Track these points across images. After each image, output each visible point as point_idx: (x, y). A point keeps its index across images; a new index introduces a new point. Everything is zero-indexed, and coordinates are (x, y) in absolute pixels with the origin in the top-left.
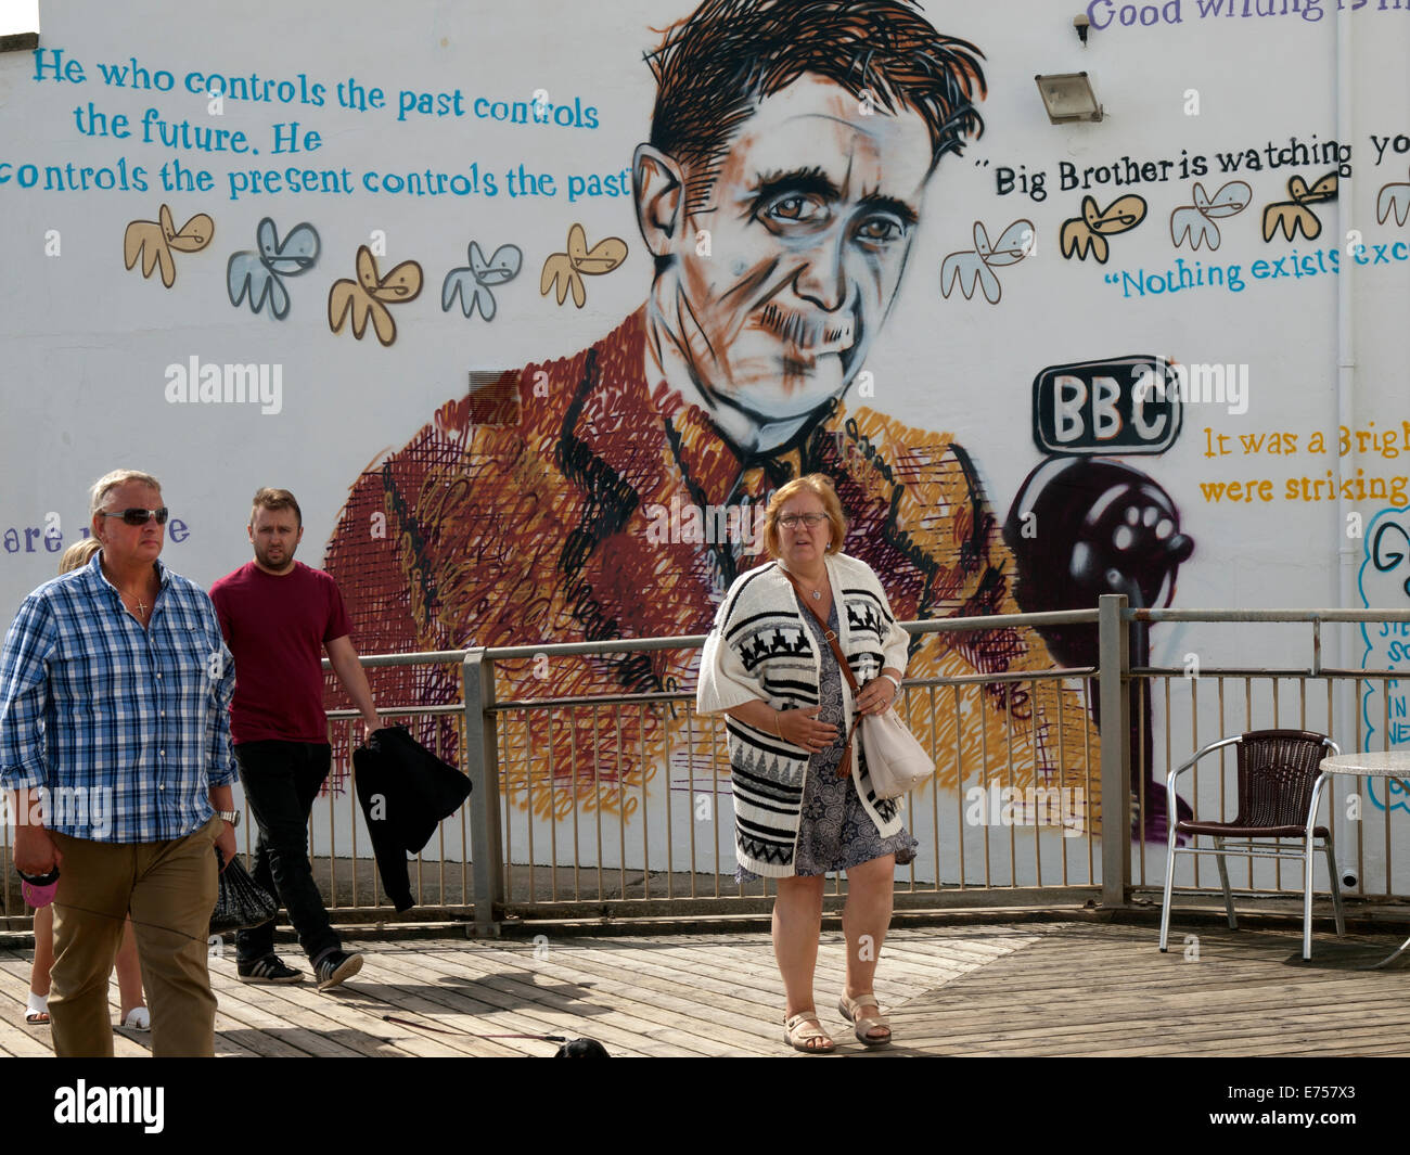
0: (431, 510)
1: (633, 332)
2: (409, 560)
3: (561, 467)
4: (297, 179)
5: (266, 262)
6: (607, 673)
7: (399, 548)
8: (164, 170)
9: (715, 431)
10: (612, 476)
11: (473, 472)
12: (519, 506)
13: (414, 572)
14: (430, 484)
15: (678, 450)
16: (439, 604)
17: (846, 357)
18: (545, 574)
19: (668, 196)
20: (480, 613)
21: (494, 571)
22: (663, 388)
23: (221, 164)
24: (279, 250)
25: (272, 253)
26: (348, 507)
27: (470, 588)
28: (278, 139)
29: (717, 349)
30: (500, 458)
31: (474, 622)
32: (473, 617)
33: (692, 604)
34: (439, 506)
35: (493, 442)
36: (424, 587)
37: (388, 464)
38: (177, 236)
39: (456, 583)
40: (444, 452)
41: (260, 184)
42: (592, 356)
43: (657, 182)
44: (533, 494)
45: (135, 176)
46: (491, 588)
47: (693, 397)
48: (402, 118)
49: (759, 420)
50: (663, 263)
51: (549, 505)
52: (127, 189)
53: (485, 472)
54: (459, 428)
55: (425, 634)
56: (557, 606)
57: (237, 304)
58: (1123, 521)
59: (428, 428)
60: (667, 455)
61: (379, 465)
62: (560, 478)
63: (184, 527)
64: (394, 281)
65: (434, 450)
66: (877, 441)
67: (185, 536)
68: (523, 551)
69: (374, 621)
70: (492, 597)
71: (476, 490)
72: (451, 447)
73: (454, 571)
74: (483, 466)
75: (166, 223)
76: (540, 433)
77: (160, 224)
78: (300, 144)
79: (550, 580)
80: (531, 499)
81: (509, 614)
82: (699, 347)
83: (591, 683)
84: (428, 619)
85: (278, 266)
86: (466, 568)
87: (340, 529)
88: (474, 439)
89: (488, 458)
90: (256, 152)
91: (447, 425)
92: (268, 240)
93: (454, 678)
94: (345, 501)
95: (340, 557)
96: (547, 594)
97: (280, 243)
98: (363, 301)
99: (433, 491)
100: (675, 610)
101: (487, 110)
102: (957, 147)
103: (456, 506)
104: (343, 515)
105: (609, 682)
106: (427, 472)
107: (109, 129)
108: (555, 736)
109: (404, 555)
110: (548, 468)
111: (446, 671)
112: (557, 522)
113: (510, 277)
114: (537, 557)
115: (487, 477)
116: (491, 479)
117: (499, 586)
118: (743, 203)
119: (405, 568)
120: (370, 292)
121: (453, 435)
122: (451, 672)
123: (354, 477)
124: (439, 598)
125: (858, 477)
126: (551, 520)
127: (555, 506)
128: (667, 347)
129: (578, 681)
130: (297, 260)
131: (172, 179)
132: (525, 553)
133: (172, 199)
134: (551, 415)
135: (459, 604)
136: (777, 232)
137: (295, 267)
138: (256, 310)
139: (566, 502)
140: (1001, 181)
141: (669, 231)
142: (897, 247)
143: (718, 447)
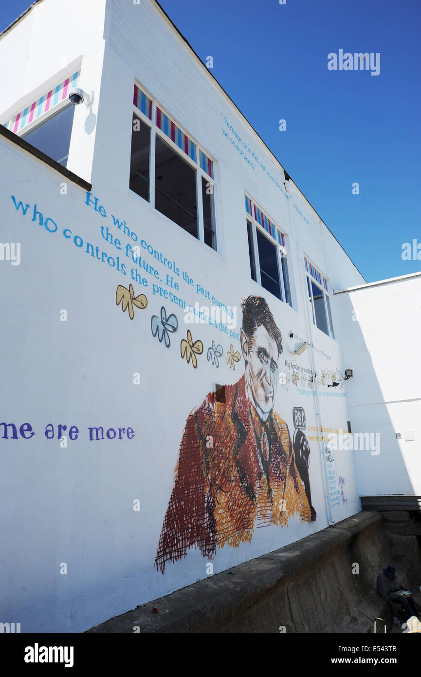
0: (206, 432)
1: (243, 379)
2: (202, 451)
3: (232, 420)
4: (172, 297)
5: (162, 323)
6: (244, 490)
7: (199, 446)
8: (132, 270)
9: (257, 415)
10: (241, 425)
11: (215, 419)
12: (225, 432)
13: (203, 455)
14: (206, 422)
15: (252, 418)
16: (209, 468)
17: (272, 397)
18: (231, 457)
19: (246, 344)
20: (219, 471)
21: (221, 456)
22: (249, 398)
23: (151, 279)
24: (167, 321)
25: (164, 321)
26: (186, 428)
27: (216, 462)
28: (167, 280)
29: (256, 391)
30: (221, 415)
31: (217, 475)
32: (217, 473)
33: (257, 466)
34: (208, 431)
35: (219, 409)
36: (206, 462)
37: (196, 412)
38: (135, 299)
39: (213, 460)
40: (209, 411)
41: (162, 293)
42: (237, 385)
43: (244, 341)
44: (227, 429)
45: (122, 267)
46: (220, 462)
47: (253, 403)
48: (197, 292)
49: (263, 412)
50: (246, 362)
51: (231, 433)
52: (119, 270)
53: (218, 420)
54: (212, 403)
55: (207, 480)
56: (234, 468)
57: (155, 336)
58: (303, 444)
59: (205, 401)
60: (250, 419)
61: (193, 413)
62: (232, 424)
63: (133, 432)
64: (196, 346)
65: (206, 409)
66: (278, 421)
67: (133, 436)
68: (226, 449)
69: (193, 476)
70: (221, 465)
71: (216, 425)
72: (210, 409)
73: (212, 455)
74: (218, 417)
75: (132, 293)
76: (228, 408)
77: (129, 291)
78: (173, 285)
79: (232, 459)
80: (227, 430)
81: (225, 471)
82: (253, 389)
83: (242, 495)
84: (207, 474)
85: (167, 326)
86: (214, 455)
87: (184, 437)
88: (215, 406)
89: (219, 415)
90: (161, 281)
91: (209, 401)
92: (164, 316)
93: (214, 497)
94: (185, 426)
95: (184, 449)
96: (231, 464)
97: (167, 318)
98: (189, 350)
99: (207, 424)
100: (254, 468)
101: (215, 301)
102: (280, 353)
103: (212, 431)
104: (184, 431)
105: (245, 494)
106: (205, 418)
107: (113, 242)
108: (235, 516)
109: (200, 449)
110: (230, 420)
111: (212, 495)
112: (232, 438)
113: (221, 355)
114: (229, 451)
115: (218, 421)
116: (219, 422)
117: (222, 461)
118: (257, 352)
119: (201, 454)
120: (191, 347)
121: (211, 405)
122: (213, 495)
123: (187, 417)
124: (210, 466)
125: (276, 431)
126: (231, 439)
127: (232, 433)
128: (249, 387)
129: (239, 494)
130: (172, 327)
131: (134, 275)
132: (227, 449)
133: (134, 283)
134: (230, 403)
135: (214, 468)
136: (262, 362)
137: (171, 329)
138: (161, 341)
139: (234, 432)
140: (286, 363)
141: (246, 353)
142: (276, 372)
143: (257, 419)
